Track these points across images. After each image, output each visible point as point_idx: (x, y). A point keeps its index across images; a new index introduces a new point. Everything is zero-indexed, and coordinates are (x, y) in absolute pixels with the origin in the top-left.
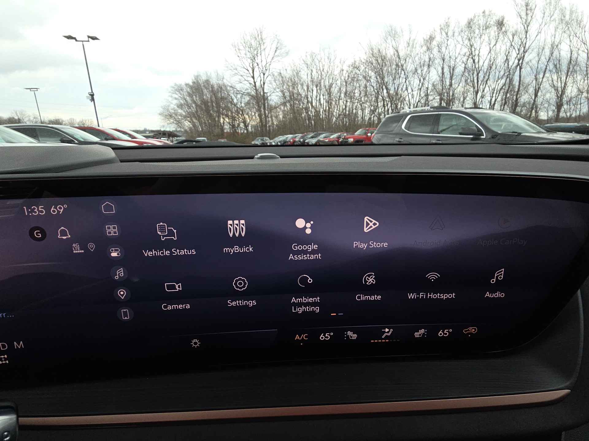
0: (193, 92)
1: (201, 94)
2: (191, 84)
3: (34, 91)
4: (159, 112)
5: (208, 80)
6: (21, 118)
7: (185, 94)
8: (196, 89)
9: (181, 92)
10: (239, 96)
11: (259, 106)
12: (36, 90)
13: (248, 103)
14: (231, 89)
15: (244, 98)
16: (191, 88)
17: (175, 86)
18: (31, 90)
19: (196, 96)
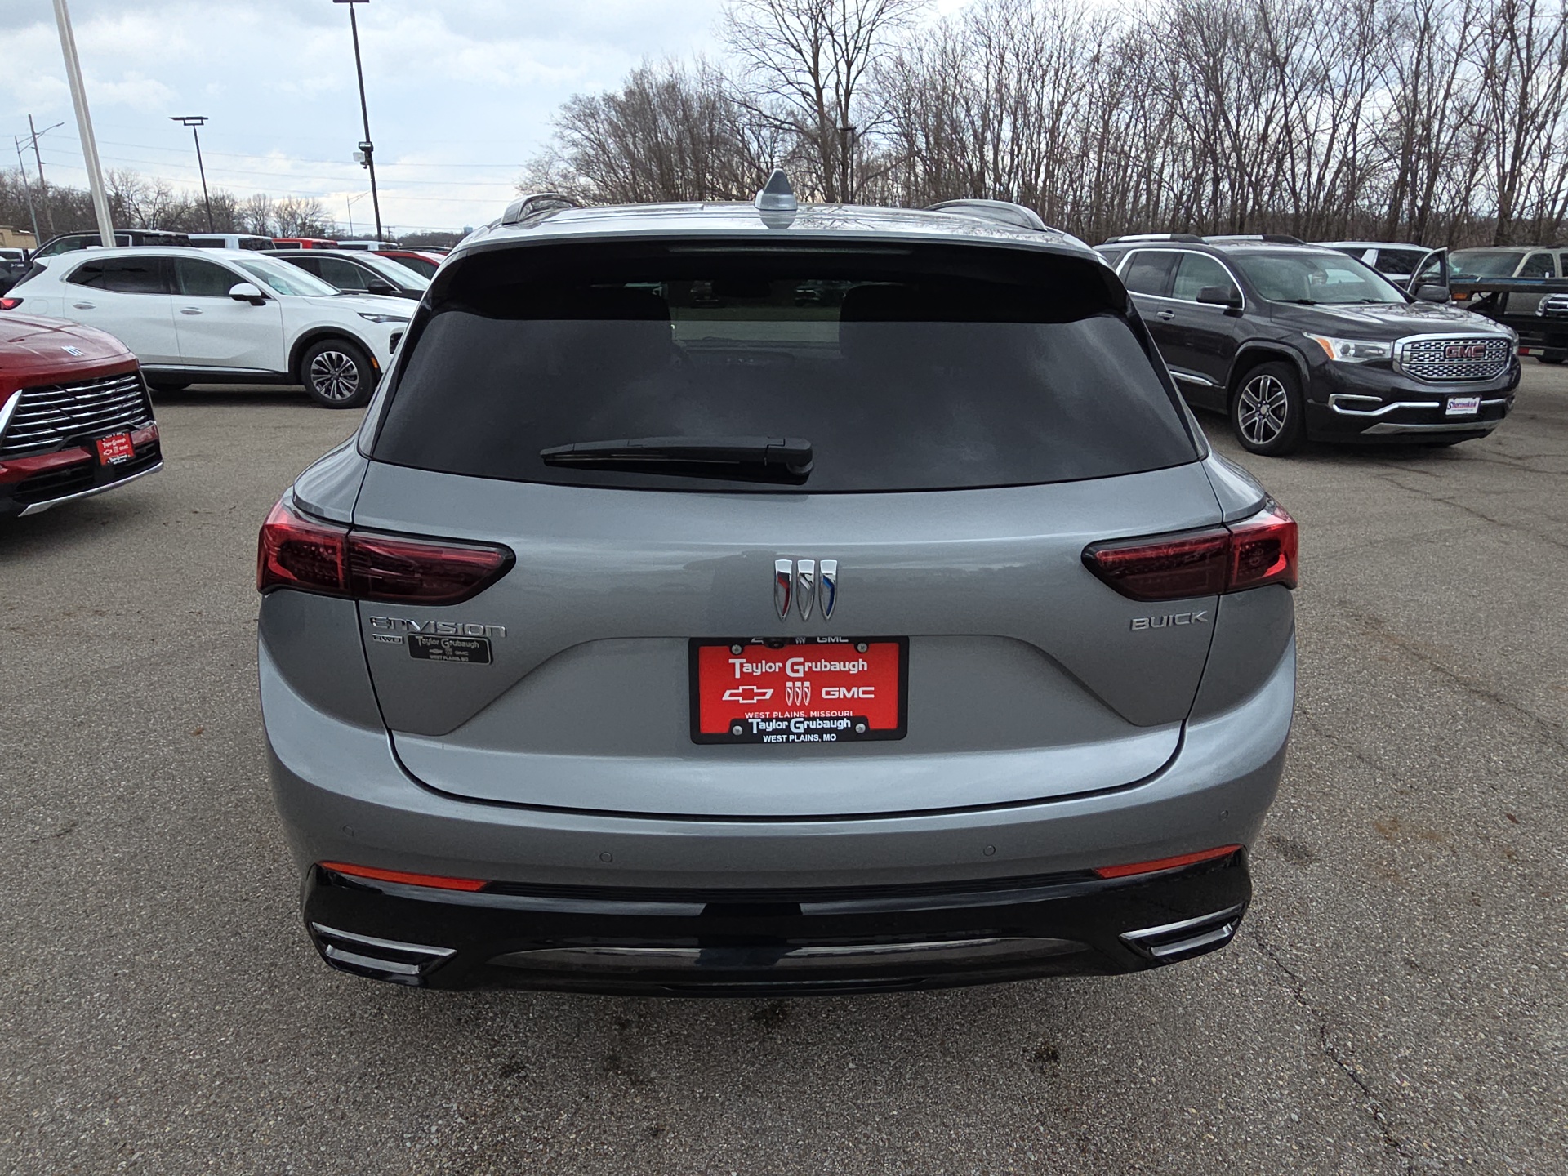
0: (628, 124)
1: (651, 127)
2: (622, 97)
3: (194, 125)
4: (519, 183)
5: (674, 87)
6: (124, 194)
7: (601, 131)
8: (635, 114)
9: (591, 121)
10: (766, 133)
11: (826, 165)
12: (199, 121)
13: (793, 157)
14: (744, 110)
15: (783, 140)
16: (621, 108)
17: (574, 103)
18: (187, 122)
19: (634, 136)
